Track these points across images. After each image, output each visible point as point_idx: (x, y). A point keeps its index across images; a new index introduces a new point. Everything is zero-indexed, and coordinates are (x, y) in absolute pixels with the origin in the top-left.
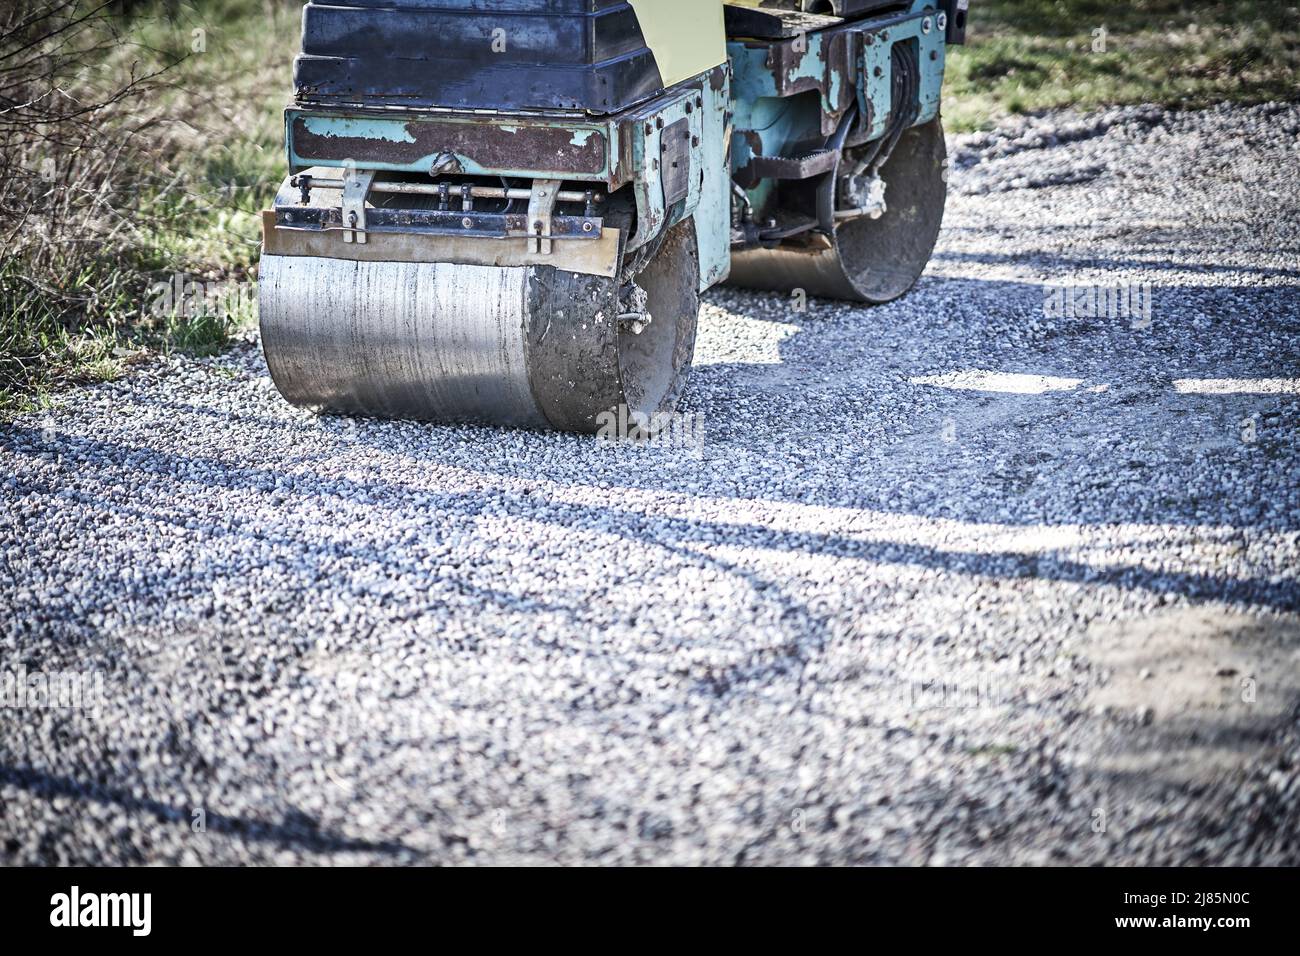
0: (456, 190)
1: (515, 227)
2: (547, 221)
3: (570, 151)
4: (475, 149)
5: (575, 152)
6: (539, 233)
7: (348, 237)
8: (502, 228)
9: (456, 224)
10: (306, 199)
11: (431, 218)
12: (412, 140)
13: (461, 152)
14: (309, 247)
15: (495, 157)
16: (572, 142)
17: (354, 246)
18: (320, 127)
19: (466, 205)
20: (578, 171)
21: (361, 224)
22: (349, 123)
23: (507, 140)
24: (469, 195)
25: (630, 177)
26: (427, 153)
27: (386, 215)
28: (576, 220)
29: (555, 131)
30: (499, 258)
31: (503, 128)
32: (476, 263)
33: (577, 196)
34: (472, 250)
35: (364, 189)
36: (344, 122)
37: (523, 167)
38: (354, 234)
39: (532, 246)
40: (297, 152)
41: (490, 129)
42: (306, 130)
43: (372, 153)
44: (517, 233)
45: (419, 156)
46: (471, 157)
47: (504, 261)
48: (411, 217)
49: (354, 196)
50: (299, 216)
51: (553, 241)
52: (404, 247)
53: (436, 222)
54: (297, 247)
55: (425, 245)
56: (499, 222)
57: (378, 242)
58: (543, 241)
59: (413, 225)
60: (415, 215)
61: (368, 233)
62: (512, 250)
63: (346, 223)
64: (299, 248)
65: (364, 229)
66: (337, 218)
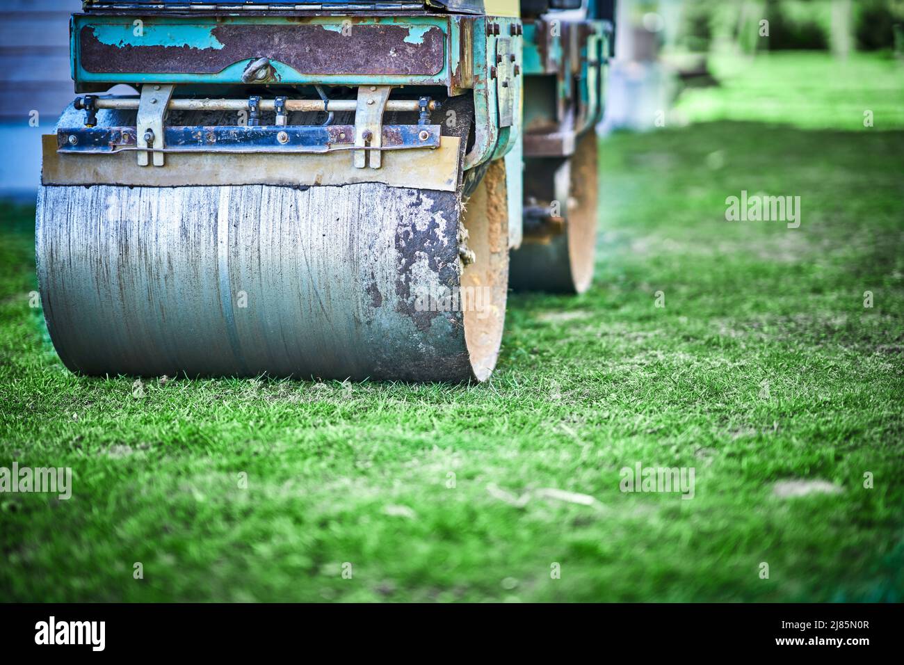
0: (268, 104)
1: (339, 140)
2: (376, 129)
3: (403, 50)
4: (293, 53)
5: (410, 51)
6: (367, 144)
7: (143, 159)
8: (323, 141)
9: (270, 140)
10: (92, 120)
11: (240, 134)
12: (219, 47)
13: (276, 58)
14: (96, 173)
15: (316, 61)
16: (406, 40)
17: (150, 170)
18: (112, 36)
19: (280, 120)
20: (415, 74)
21: (159, 144)
22: (146, 30)
23: (331, 40)
24: (283, 108)
25: (469, 83)
26: (236, 61)
27: (187, 131)
28: (411, 129)
29: (388, 27)
30: (320, 177)
31: (327, 27)
33: (410, 105)
34: (288, 171)
35: (162, 106)
37: (348, 72)
38: (150, 154)
39: (359, 160)
40: (84, 66)
41: (311, 29)
42: (96, 40)
43: (172, 63)
44: (342, 146)
45: (228, 65)
46: (288, 63)
47: (328, 180)
48: (217, 134)
49: (150, 113)
50: (84, 138)
51: (383, 152)
52: (208, 168)
53: (246, 139)
54: (82, 174)
55: (232, 166)
56: (320, 136)
57: (177, 164)
58: (372, 153)
59: (219, 143)
60: (221, 132)
61: (165, 154)
62: (336, 166)
63: (142, 144)
64: (85, 176)
65: (162, 149)
66: (130, 138)
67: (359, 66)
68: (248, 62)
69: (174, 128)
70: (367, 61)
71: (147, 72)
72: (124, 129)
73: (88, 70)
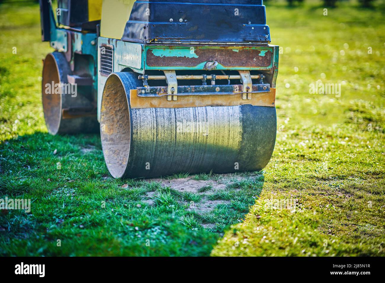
0: (209, 77)
1: (237, 90)
2: (250, 86)
3: (258, 58)
4: (222, 59)
5: (260, 58)
6: (247, 91)
7: (170, 98)
8: (232, 90)
9: (213, 90)
11: (203, 88)
12: (197, 57)
13: (216, 61)
14: (151, 104)
15: (230, 62)
16: (260, 55)
17: (172, 102)
18: (158, 53)
19: (213, 83)
20: (261, 66)
21: (176, 93)
22: (171, 50)
23: (234, 55)
24: (215, 78)
26: (202, 62)
27: (185, 88)
28: (261, 85)
29: (253, 51)
30: (230, 103)
31: (234, 50)
32: (221, 106)
33: (257, 77)
34: (219, 101)
35: (175, 78)
36: (169, 50)
37: (240, 66)
38: (172, 96)
39: (245, 97)
40: (147, 64)
41: (228, 51)
42: (153, 54)
44: (238, 92)
45: (199, 63)
46: (220, 63)
47: (232, 104)
48: (195, 88)
49: (172, 81)
51: (253, 94)
52: (191, 101)
53: (205, 90)
54: (146, 104)
55: (200, 100)
56: (231, 88)
57: (181, 100)
58: (249, 94)
59: (196, 92)
60: (197, 87)
61: (178, 96)
62: (235, 99)
63: (169, 92)
64: (147, 105)
65: (177, 94)
66: (164, 91)
67: (244, 64)
68: (206, 62)
69: (180, 87)
70: (246, 62)
71: (171, 66)
72: (162, 87)
73: (149, 66)
